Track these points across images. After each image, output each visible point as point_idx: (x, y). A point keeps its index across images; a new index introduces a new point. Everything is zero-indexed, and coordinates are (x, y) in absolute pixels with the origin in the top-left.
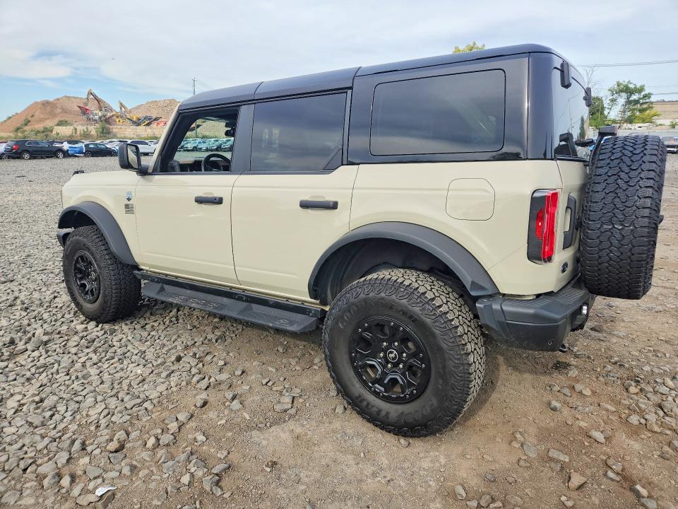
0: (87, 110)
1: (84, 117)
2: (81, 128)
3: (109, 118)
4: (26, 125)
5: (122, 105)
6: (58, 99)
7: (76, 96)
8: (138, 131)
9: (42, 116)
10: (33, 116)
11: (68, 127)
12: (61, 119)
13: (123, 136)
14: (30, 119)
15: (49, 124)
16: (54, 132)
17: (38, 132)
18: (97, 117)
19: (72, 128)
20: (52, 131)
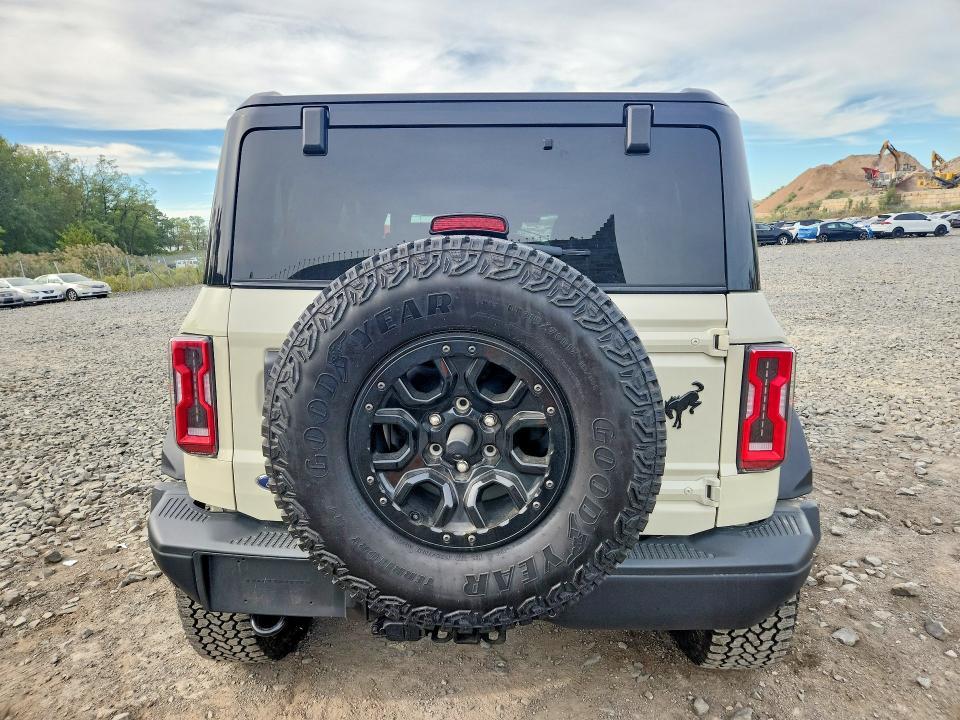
0: (874, 172)
1: (869, 184)
2: (857, 199)
3: (907, 180)
4: (790, 201)
5: (936, 157)
6: (840, 162)
7: (866, 153)
8: (947, 196)
9: (812, 188)
10: (801, 189)
11: (841, 199)
12: (834, 189)
13: (919, 206)
14: (796, 192)
15: (817, 197)
16: (821, 208)
17: (802, 209)
18: (888, 181)
19: (846, 200)
20: (818, 207)
